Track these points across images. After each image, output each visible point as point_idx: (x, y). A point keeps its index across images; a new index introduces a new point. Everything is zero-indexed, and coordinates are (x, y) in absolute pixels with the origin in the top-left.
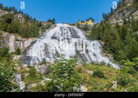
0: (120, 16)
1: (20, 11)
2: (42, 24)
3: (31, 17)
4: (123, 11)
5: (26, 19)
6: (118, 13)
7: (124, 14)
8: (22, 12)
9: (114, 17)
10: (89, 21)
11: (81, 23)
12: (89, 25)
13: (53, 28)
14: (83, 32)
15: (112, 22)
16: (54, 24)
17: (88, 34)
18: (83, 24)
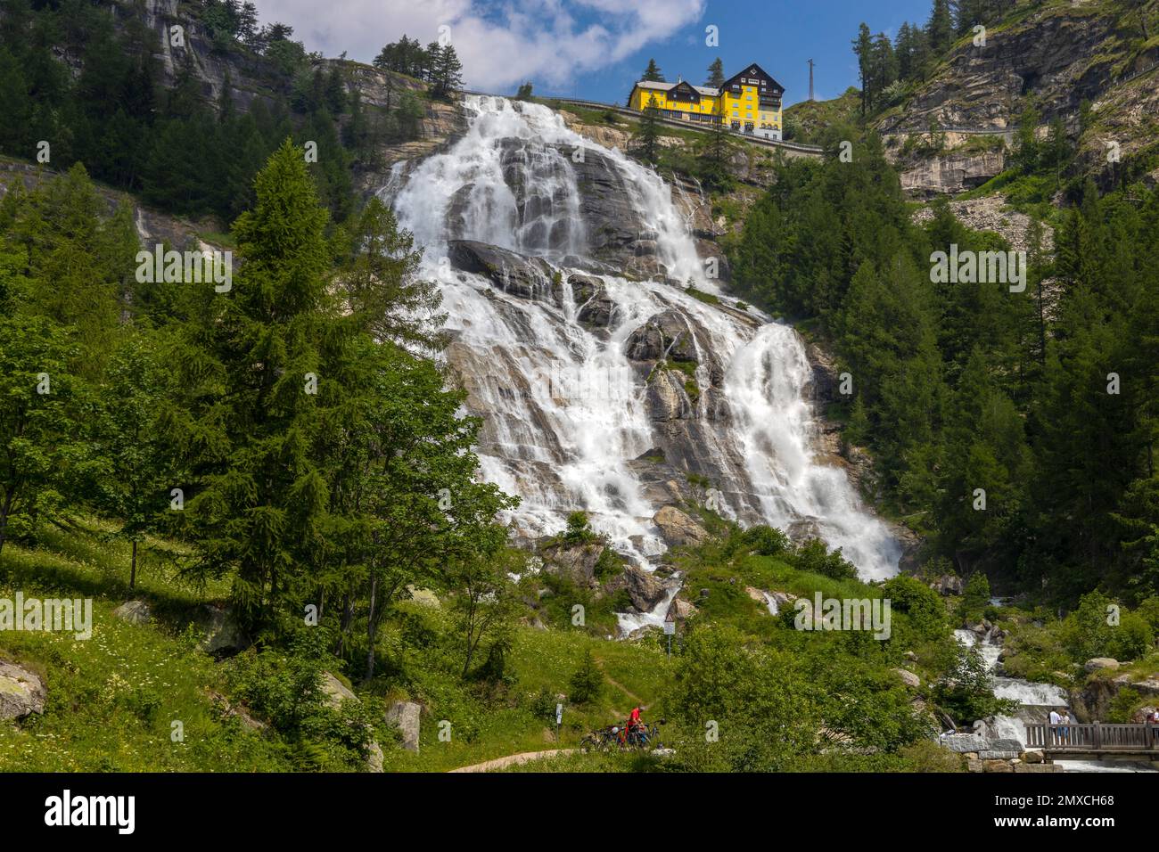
0: (995, 81)
2: (347, 90)
4: (1028, 48)
6: (987, 56)
7: (1031, 76)
9: (948, 88)
10: (739, 92)
11: (671, 105)
12: (736, 126)
13: (440, 140)
14: (687, 198)
15: (932, 130)
16: (449, 102)
17: (721, 221)
18: (686, 117)
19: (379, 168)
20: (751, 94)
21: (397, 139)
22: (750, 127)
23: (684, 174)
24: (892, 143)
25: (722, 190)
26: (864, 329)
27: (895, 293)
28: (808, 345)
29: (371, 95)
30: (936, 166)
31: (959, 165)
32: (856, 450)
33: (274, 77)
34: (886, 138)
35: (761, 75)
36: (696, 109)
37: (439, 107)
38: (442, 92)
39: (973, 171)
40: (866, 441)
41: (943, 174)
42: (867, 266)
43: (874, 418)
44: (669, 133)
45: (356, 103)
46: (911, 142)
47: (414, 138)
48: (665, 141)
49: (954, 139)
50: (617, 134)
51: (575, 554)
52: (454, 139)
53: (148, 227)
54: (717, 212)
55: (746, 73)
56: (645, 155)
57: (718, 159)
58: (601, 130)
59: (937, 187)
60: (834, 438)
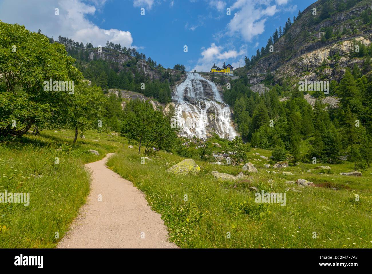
0: (265, 65)
1: (142, 53)
2: (170, 74)
3: (155, 62)
4: (270, 60)
5: (150, 67)
6: (263, 61)
7: (270, 64)
8: (144, 55)
9: (258, 66)
10: (227, 69)
11: (217, 71)
12: (226, 74)
13: (183, 80)
14: (218, 86)
15: (255, 73)
16: (184, 74)
17: (223, 90)
18: (219, 73)
19: (174, 85)
20: (228, 69)
21: (177, 81)
22: (228, 74)
23: (218, 83)
24: (249, 75)
25: (223, 85)
26: (237, 108)
27: (241, 103)
28: (231, 110)
29: (173, 74)
30: (255, 79)
31: (258, 79)
32: (235, 124)
33: (159, 73)
34: (248, 75)
35: (230, 66)
36: (220, 71)
37: (183, 75)
38: (183, 73)
39: (261, 79)
40: (237, 123)
41: (256, 80)
42: (237, 99)
43: (238, 120)
44: (216, 76)
45: (171, 75)
46: (252, 75)
47: (179, 80)
48: (215, 77)
49: (258, 75)
50: (208, 77)
51: (194, 140)
52: (185, 79)
53: (145, 99)
54: (222, 88)
55: (228, 66)
56: (212, 80)
57: (223, 80)
58: (206, 76)
59: (255, 82)
60: (233, 122)
